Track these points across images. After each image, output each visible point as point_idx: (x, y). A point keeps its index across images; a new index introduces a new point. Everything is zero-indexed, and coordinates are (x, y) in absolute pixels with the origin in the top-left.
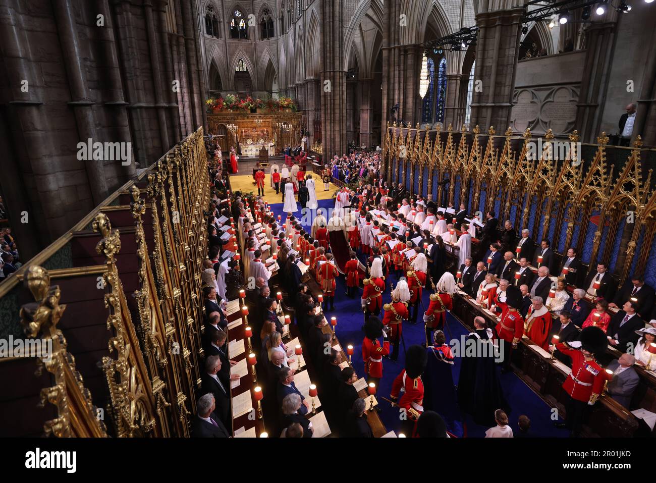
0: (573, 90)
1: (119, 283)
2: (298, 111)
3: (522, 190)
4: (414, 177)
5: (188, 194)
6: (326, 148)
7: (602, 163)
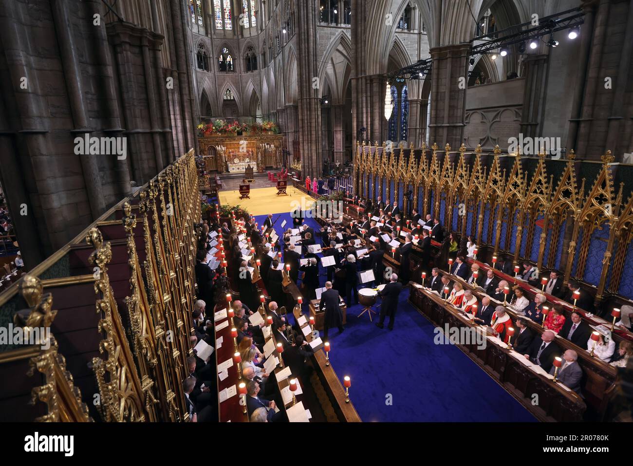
0: (515, 111)
1: (110, 290)
2: (279, 133)
3: (476, 199)
4: (382, 190)
5: (179, 208)
6: (304, 166)
7: (543, 174)
